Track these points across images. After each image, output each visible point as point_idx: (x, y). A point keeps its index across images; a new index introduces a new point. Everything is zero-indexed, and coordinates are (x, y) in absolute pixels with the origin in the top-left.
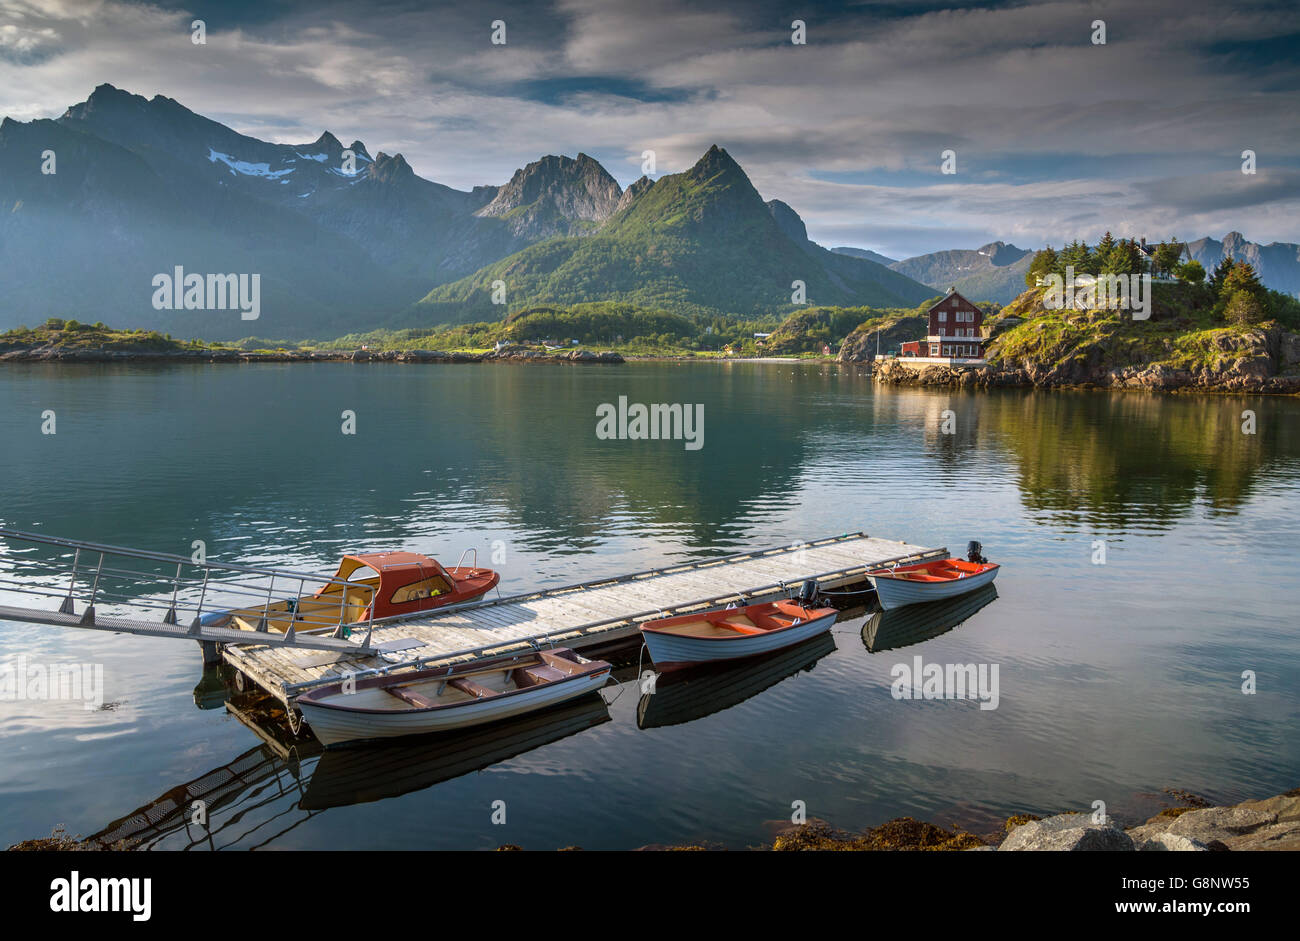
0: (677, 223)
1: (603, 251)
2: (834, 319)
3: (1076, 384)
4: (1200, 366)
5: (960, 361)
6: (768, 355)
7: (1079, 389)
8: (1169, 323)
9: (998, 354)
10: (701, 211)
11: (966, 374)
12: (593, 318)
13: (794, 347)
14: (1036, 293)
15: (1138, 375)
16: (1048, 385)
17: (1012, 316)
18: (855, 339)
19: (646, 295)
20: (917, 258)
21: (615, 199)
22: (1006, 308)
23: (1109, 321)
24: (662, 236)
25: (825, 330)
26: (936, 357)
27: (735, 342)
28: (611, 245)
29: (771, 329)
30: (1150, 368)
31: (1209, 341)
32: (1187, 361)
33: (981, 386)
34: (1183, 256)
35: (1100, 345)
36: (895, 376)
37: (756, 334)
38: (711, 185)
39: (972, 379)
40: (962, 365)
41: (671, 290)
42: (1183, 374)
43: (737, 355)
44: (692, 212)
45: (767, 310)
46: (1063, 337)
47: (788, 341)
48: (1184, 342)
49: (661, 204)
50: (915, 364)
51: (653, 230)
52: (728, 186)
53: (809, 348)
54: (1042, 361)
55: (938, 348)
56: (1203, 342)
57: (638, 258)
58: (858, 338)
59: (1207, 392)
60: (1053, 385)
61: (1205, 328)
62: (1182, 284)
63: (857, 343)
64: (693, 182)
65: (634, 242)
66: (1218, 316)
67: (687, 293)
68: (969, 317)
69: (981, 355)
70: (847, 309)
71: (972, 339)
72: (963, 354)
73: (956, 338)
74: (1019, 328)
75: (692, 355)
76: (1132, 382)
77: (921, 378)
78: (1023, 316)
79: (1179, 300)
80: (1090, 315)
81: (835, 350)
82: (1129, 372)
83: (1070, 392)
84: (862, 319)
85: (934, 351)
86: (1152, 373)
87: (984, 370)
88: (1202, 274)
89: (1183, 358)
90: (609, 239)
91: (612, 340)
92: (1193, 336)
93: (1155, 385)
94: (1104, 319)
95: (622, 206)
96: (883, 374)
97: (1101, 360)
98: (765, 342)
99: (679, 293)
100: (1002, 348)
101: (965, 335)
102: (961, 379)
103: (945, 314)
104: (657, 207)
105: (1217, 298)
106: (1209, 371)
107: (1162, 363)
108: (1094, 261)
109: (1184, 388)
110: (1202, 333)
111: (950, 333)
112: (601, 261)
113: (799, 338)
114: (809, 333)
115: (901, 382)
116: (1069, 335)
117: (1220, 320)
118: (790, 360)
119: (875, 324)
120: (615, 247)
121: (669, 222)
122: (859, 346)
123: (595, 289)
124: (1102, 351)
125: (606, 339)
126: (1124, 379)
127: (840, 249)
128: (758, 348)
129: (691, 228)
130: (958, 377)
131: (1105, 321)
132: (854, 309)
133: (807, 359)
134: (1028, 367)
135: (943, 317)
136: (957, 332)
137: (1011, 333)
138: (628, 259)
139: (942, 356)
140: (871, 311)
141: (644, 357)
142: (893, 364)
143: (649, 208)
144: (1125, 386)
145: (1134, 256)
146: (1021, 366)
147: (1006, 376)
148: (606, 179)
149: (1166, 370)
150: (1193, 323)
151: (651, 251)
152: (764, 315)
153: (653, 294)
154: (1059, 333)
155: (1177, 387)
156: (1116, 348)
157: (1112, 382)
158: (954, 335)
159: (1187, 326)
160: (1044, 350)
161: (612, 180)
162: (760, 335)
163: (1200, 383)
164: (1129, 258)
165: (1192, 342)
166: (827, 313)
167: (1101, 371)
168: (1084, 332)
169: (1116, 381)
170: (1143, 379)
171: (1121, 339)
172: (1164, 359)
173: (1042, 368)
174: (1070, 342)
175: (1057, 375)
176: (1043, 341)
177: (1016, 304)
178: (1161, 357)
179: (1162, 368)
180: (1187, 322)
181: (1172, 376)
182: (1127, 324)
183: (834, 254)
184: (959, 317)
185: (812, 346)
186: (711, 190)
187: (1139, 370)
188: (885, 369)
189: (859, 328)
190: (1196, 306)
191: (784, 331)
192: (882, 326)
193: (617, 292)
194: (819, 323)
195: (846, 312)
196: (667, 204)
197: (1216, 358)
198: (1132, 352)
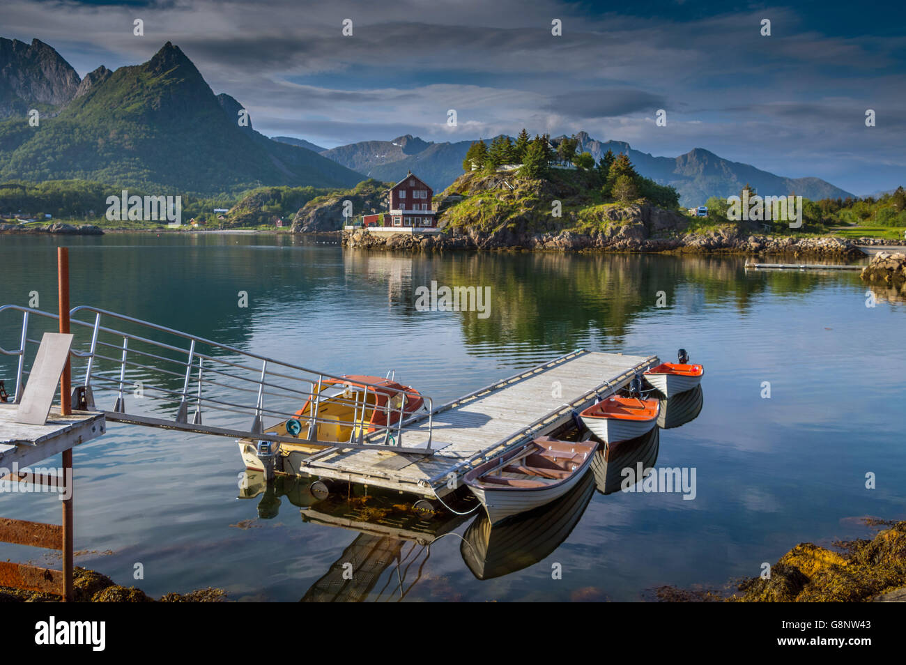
0: (136, 110)
1: (65, 132)
2: (285, 197)
3: (509, 247)
4: (597, 232)
5: (419, 229)
6: (230, 228)
7: (512, 251)
8: (572, 200)
9: (448, 224)
10: (158, 100)
11: (425, 240)
12: (64, 195)
13: (251, 221)
14: (472, 176)
15: (554, 239)
16: (488, 248)
17: (454, 194)
18: (305, 213)
19: (110, 175)
20: (343, 147)
21: (73, 86)
22: (449, 188)
23: (530, 198)
24: (123, 122)
25: (278, 206)
26: (399, 226)
27: (199, 217)
28: (73, 128)
29: (229, 206)
30: (561, 234)
31: (602, 213)
32: (587, 228)
33: (438, 250)
34: (578, 149)
35: (525, 217)
36: (365, 243)
37: (215, 210)
38: (167, 77)
39: (430, 245)
40: (421, 233)
41: (134, 171)
42: (585, 238)
43: (202, 228)
44: (150, 101)
45: (221, 189)
46: (498, 210)
47: (247, 216)
48: (584, 214)
49: (120, 92)
50: (381, 232)
51: (114, 116)
52: (182, 80)
53: (264, 222)
54: (482, 229)
55: (400, 220)
56: (598, 214)
57: (100, 141)
58: (308, 213)
59: (603, 251)
60: (492, 248)
61: (598, 203)
62: (580, 170)
63: (307, 217)
64: (150, 74)
65: (96, 126)
66: (607, 194)
67: (149, 173)
68: (422, 195)
69: (434, 225)
70: (294, 189)
71: (426, 212)
72: (420, 225)
73: (414, 211)
74: (462, 203)
75: (162, 228)
76: (550, 244)
77: (388, 243)
78: (463, 194)
79: (578, 182)
80: (516, 193)
81: (287, 223)
82: (547, 237)
83: (505, 254)
84: (309, 197)
85: (397, 222)
86: (563, 238)
87: (439, 236)
88: (592, 162)
89: (585, 226)
90: (70, 122)
91: (85, 215)
92: (590, 210)
93: (566, 247)
94: (527, 196)
95: (81, 92)
96: (355, 241)
97: (526, 228)
98: (226, 217)
99: (141, 173)
100: (450, 219)
101: (421, 209)
102: (421, 244)
103: (404, 192)
104: (116, 95)
105: (605, 181)
106: (603, 235)
107: (570, 230)
108: (515, 151)
109: (587, 248)
110: (597, 207)
111: (409, 207)
112: (64, 143)
113: (255, 213)
114: (264, 208)
115: (372, 247)
116: (502, 209)
117: (608, 198)
118: (249, 231)
119: (321, 201)
120: (77, 130)
121: (129, 109)
122: (309, 219)
123: (60, 168)
124: (527, 221)
125: (79, 214)
126: (544, 242)
127: (279, 138)
128: (220, 221)
129: (149, 116)
130: (419, 243)
131: (528, 198)
132: (300, 189)
133: (263, 230)
134: (472, 234)
135: (402, 194)
136: (414, 206)
137: (457, 208)
138: (91, 140)
139: (403, 226)
140: (315, 190)
141: (117, 229)
142: (364, 233)
143: (109, 96)
144: (544, 248)
145: (545, 148)
146: (466, 233)
147: (456, 242)
148: (64, 66)
149: (573, 235)
150: (590, 199)
151: (112, 135)
152: (219, 193)
153: (117, 173)
154: (494, 208)
155: (581, 249)
156: (537, 218)
157: (535, 244)
158: (411, 209)
159: (586, 202)
160: (484, 221)
161: (69, 68)
162: (219, 210)
163: (597, 245)
164: (542, 150)
165: (590, 214)
166: (279, 192)
167: (526, 237)
168: (512, 206)
169: (538, 244)
170: (557, 242)
171: (540, 211)
172: (571, 227)
173: (483, 235)
174: (503, 214)
175: (495, 240)
176: (482, 213)
177: (457, 185)
178: (568, 226)
179: (570, 233)
180: (585, 199)
181: (577, 240)
182: (543, 201)
183: (273, 141)
184: (416, 195)
185: (267, 220)
186: (167, 82)
187: (554, 236)
188: (356, 237)
189: (308, 204)
190: (590, 187)
191: (242, 207)
192: (327, 203)
193: (82, 171)
194: (271, 200)
195: (294, 192)
196: (126, 93)
197: (608, 226)
198: (548, 222)
